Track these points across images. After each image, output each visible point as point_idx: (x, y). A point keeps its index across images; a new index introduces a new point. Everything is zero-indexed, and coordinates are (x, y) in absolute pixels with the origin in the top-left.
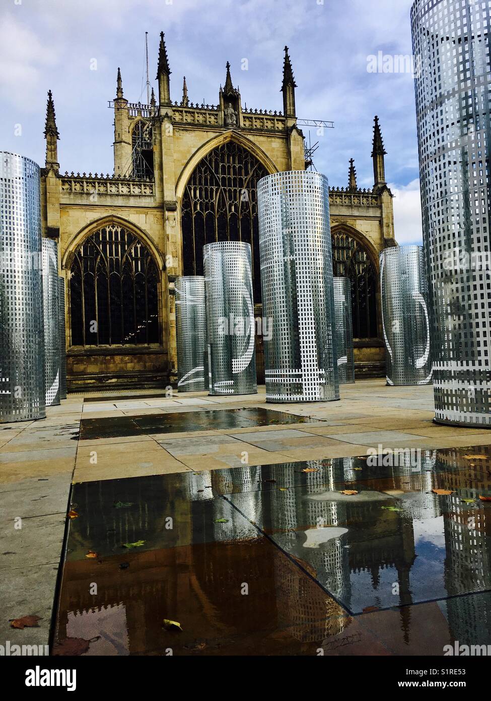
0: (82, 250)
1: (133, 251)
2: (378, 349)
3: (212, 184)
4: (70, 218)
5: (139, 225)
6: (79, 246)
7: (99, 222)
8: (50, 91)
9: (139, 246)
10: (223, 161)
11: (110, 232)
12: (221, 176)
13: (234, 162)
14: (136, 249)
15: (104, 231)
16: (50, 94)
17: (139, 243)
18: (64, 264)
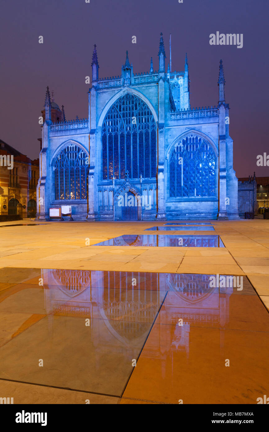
0: (59, 157)
1: (80, 156)
2: (213, 202)
3: (117, 117)
4: (53, 143)
5: (81, 143)
6: (57, 155)
7: (65, 143)
8: (48, 87)
9: (83, 153)
10: (123, 104)
11: (71, 148)
12: (122, 112)
13: (130, 104)
14: (81, 154)
15: (68, 147)
16: (48, 88)
17: (83, 151)
18: (51, 164)
